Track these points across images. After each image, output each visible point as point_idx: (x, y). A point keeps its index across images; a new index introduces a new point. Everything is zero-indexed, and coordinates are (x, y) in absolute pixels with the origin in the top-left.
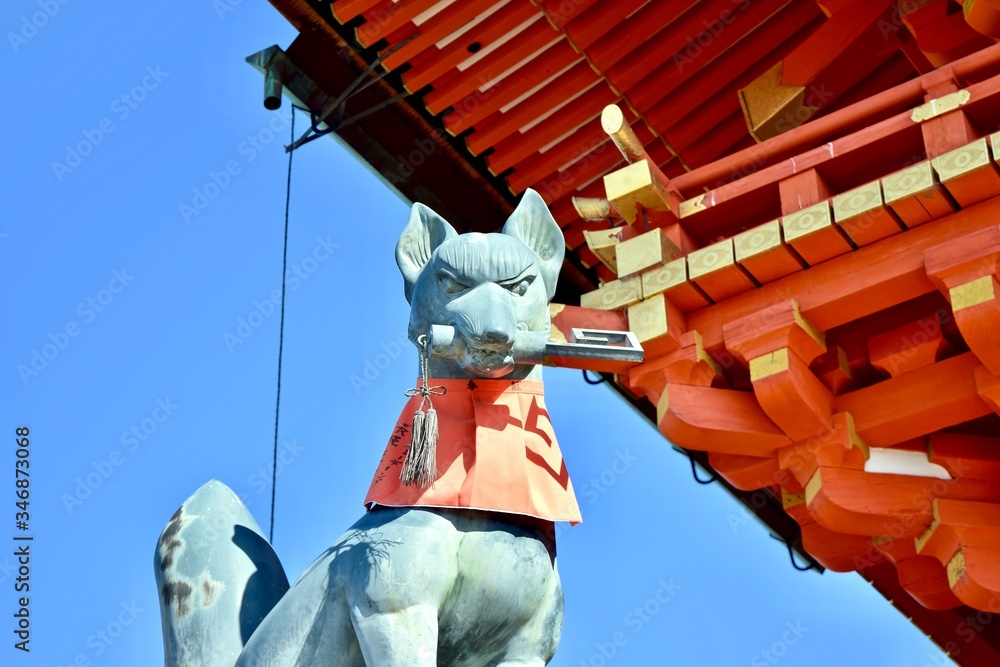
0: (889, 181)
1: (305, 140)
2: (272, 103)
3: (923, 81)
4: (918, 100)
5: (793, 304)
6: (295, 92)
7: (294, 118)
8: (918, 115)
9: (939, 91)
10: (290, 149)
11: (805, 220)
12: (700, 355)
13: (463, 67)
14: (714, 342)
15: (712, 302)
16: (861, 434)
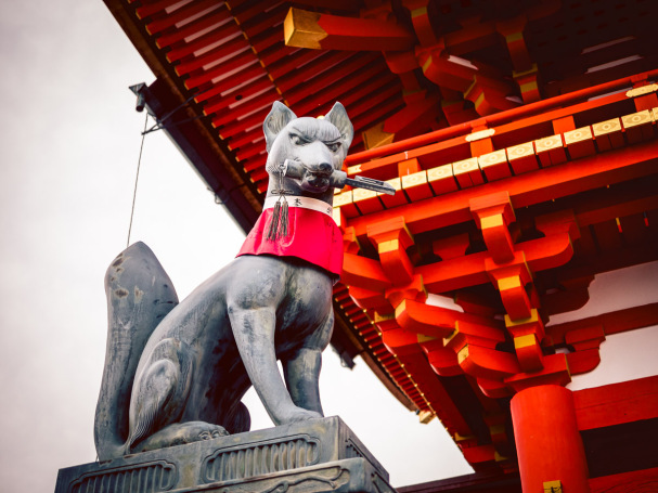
0: (456, 164)
1: (151, 130)
2: (140, 109)
3: (472, 123)
4: (469, 131)
5: (403, 218)
6: (150, 106)
7: (147, 119)
8: (469, 138)
9: (479, 128)
10: (143, 134)
11: (413, 179)
12: (354, 239)
13: (232, 106)
14: (361, 233)
15: (361, 214)
16: (426, 286)
